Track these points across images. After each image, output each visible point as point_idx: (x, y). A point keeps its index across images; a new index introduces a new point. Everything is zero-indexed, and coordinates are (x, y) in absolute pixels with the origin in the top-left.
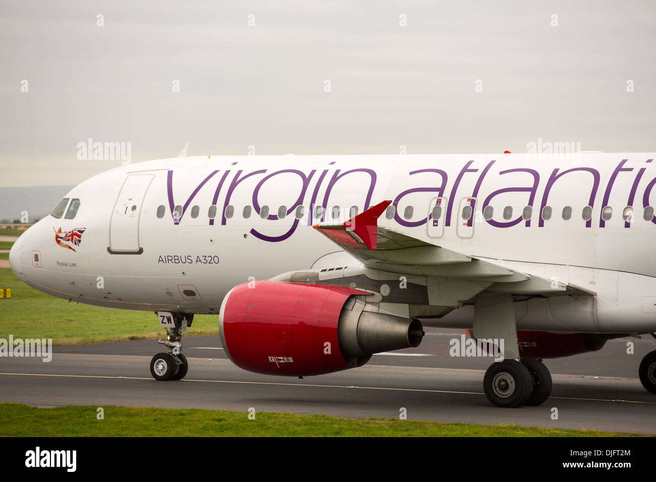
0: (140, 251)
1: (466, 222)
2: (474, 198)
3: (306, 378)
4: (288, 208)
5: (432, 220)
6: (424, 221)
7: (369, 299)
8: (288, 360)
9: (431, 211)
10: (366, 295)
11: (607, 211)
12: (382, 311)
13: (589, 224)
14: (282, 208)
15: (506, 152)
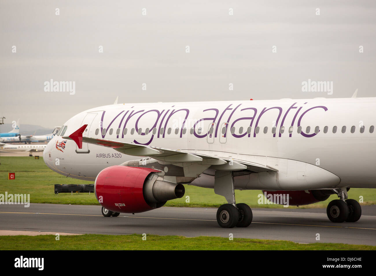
0: (89, 152)
1: (223, 135)
2: (227, 123)
3: (135, 214)
4: (150, 129)
5: (209, 134)
6: (206, 135)
7: (159, 174)
8: (123, 205)
9: (209, 130)
10: (158, 172)
11: (283, 129)
12: (165, 180)
13: (274, 136)
14: (147, 129)
15: (251, 100)
